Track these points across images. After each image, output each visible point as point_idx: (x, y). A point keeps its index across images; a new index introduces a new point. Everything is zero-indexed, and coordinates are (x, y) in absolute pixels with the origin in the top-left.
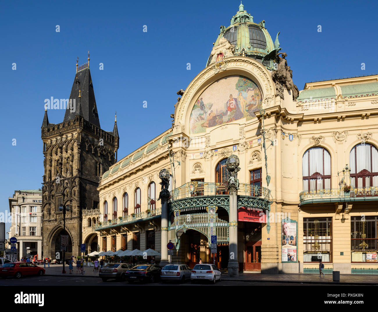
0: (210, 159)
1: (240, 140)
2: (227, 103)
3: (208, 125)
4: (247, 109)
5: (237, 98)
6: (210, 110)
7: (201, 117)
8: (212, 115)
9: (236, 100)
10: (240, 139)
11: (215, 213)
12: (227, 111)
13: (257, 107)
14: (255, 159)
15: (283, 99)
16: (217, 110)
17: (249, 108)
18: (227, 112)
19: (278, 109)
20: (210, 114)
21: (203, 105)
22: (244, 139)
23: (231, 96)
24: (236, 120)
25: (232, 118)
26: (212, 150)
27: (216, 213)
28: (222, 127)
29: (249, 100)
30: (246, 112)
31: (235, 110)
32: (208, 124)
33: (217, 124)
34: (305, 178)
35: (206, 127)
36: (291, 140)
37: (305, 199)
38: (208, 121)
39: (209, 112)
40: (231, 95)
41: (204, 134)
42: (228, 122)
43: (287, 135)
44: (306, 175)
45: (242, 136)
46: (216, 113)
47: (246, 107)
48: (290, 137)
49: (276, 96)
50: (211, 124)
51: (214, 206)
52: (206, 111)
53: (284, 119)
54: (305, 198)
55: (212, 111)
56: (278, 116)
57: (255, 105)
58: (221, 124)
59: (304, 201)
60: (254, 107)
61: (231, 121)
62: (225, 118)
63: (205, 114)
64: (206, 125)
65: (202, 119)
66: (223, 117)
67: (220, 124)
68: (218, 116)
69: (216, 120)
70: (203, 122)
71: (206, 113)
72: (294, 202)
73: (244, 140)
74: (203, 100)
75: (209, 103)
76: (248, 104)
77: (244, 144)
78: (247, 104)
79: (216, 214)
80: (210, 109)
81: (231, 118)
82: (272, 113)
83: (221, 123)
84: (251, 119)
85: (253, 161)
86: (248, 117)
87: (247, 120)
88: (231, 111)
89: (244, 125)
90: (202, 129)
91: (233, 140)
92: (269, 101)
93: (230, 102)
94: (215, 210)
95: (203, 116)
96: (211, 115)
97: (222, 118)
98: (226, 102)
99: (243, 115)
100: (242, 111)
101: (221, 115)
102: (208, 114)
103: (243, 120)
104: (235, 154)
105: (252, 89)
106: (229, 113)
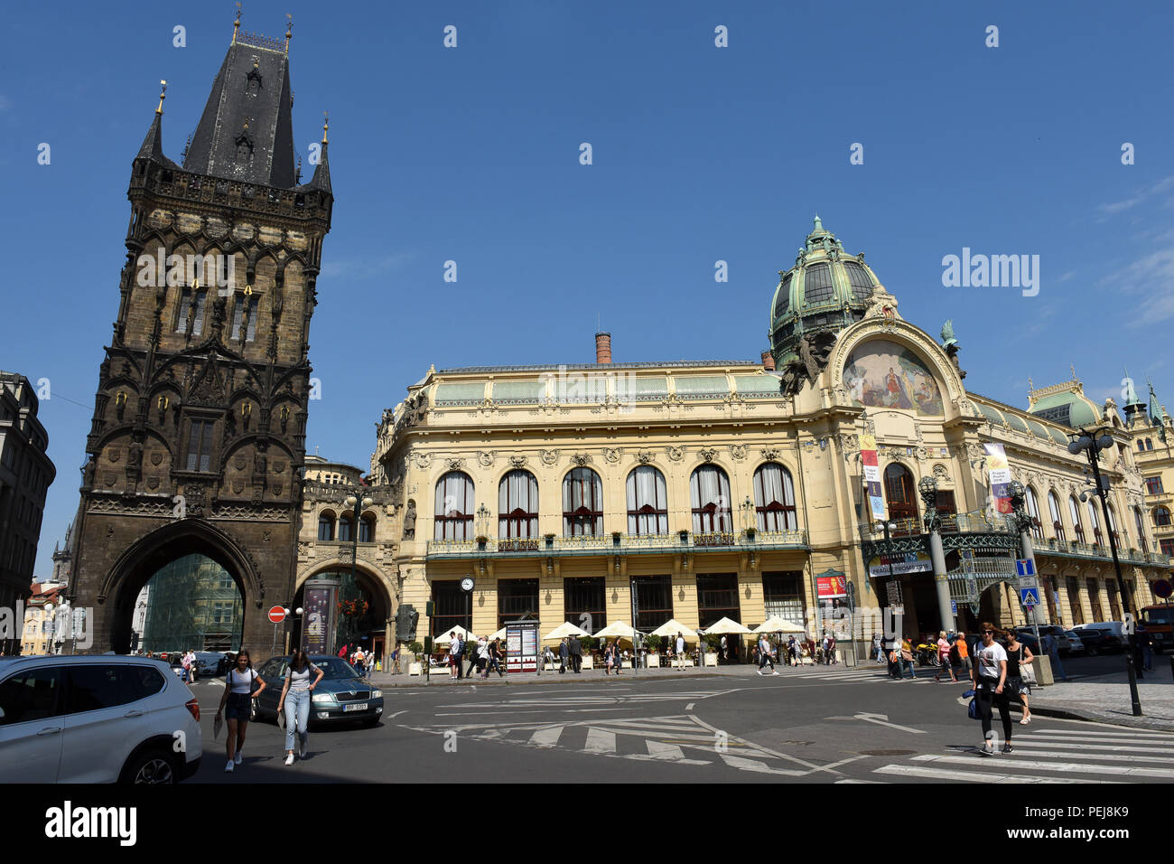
2: (887, 378)
3: (863, 401)
4: (916, 399)
5: (900, 377)
6: (864, 379)
7: (852, 384)
8: (867, 387)
9: (898, 378)
10: (917, 441)
12: (887, 390)
13: (932, 401)
17: (918, 399)
18: (888, 392)
20: (863, 385)
21: (854, 366)
23: (892, 371)
24: (904, 408)
29: (918, 387)
30: (916, 403)
31: (899, 393)
32: (863, 399)
33: (876, 404)
38: (862, 394)
40: (892, 369)
42: (890, 407)
45: (919, 437)
46: (871, 387)
47: (915, 395)
50: (867, 402)
52: (858, 378)
55: (865, 381)
57: (928, 398)
60: (927, 400)
61: (896, 407)
62: (887, 400)
63: (856, 381)
64: (860, 400)
65: (854, 387)
68: (875, 391)
69: (874, 398)
71: (858, 380)
73: (923, 444)
76: (917, 391)
77: (925, 450)
78: (914, 391)
80: (863, 376)
81: (894, 403)
83: (882, 405)
84: (925, 416)
87: (919, 415)
89: (919, 421)
91: (908, 439)
93: (890, 377)
95: (854, 384)
96: (865, 386)
98: (885, 377)
99: (911, 405)
100: (909, 398)
101: (881, 393)
103: (913, 413)
104: (908, 459)
105: (921, 373)
106: (890, 393)
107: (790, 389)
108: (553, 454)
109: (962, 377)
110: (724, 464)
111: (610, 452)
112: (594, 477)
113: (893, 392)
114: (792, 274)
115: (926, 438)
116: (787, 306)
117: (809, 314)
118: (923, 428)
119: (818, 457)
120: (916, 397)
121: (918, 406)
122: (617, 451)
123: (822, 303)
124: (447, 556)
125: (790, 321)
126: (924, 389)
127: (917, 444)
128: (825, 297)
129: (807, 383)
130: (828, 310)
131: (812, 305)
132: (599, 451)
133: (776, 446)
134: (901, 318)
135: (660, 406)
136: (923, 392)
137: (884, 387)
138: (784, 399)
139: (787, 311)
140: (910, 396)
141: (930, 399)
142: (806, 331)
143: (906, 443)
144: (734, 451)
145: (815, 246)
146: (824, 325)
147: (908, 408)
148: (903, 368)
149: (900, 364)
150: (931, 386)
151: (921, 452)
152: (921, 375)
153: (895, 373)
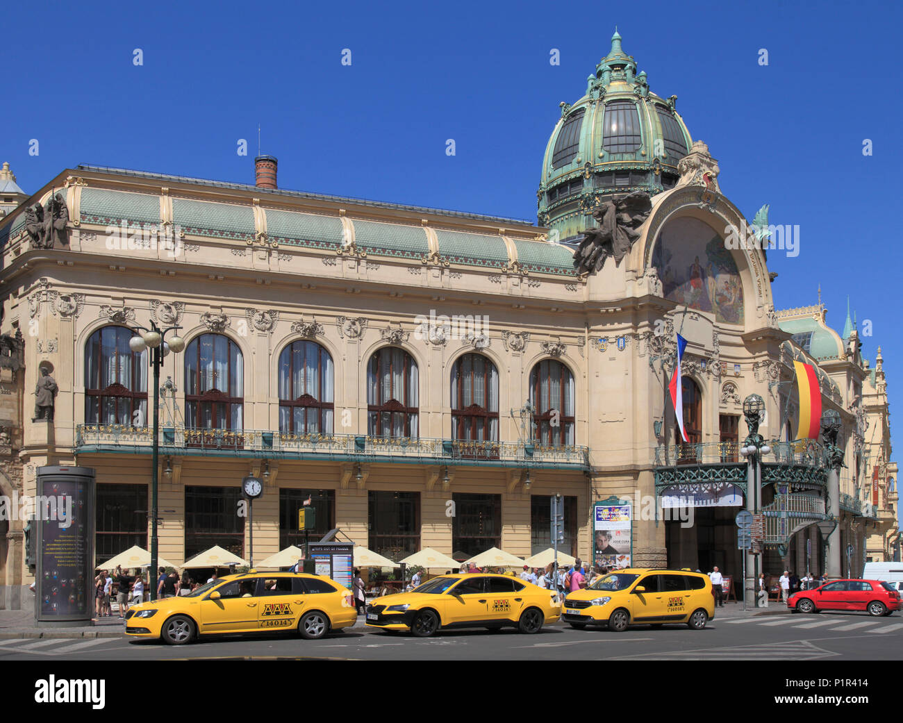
4: (717, 300)
5: (705, 270)
6: (668, 265)
9: (703, 271)
10: (713, 352)
12: (689, 284)
13: (733, 305)
17: (720, 300)
18: (690, 287)
20: (667, 273)
21: (661, 247)
22: (718, 355)
23: (697, 259)
28: (692, 315)
29: (721, 285)
30: (716, 304)
31: (701, 291)
40: (697, 257)
42: (690, 306)
45: (716, 347)
46: (674, 276)
47: (717, 295)
55: (669, 269)
57: (729, 300)
60: (728, 303)
61: (696, 307)
62: (687, 297)
66: (685, 292)
71: (662, 266)
73: (718, 357)
76: (719, 291)
78: (717, 290)
80: (668, 262)
81: (695, 301)
83: (684, 303)
84: (724, 322)
86: (719, 315)
87: (717, 321)
91: (705, 348)
93: (694, 267)
96: (668, 275)
97: (683, 292)
99: (711, 307)
101: (682, 287)
103: (712, 317)
104: (702, 374)
105: (727, 269)
107: (586, 266)
108: (267, 316)
109: (772, 280)
110: (495, 354)
111: (347, 323)
112: (322, 355)
113: (695, 288)
114: (583, 110)
115: (724, 350)
116: (575, 153)
117: (607, 169)
118: (721, 338)
119: (612, 359)
120: (718, 298)
121: (719, 310)
122: (357, 323)
123: (626, 156)
124: (114, 448)
125: (578, 175)
126: (727, 289)
127: (714, 356)
128: (630, 148)
129: (610, 261)
130: (632, 167)
131: (612, 157)
132: (334, 319)
133: (563, 340)
134: (721, 193)
135: (418, 267)
136: (725, 293)
138: (575, 279)
139: (575, 161)
140: (712, 296)
141: (731, 303)
142: (601, 191)
143: (704, 354)
144: (509, 341)
145: (614, 74)
146: (625, 187)
147: (707, 311)
148: (709, 259)
149: (707, 254)
150: (735, 287)
151: (716, 367)
152: (726, 271)
153: (700, 264)
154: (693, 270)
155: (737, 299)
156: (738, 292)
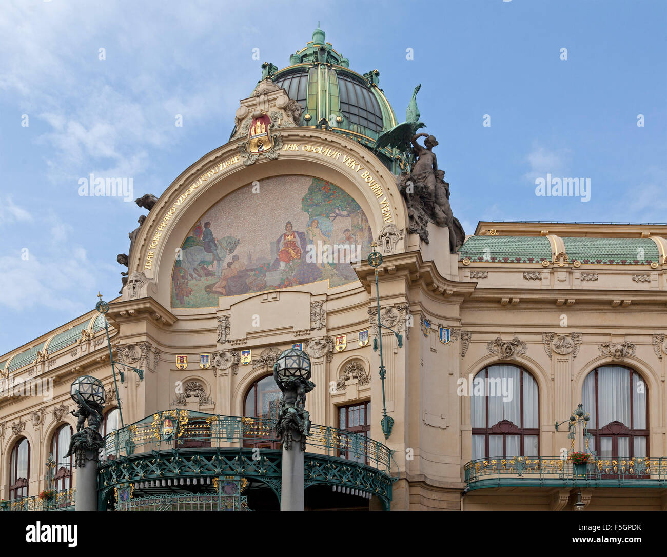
0: (229, 371)
1: (312, 332)
2: (278, 241)
3: (224, 290)
5: (305, 232)
6: (232, 255)
7: (205, 269)
8: (236, 266)
9: (302, 235)
10: (313, 329)
11: (238, 496)
12: (277, 261)
14: (352, 378)
15: (427, 243)
16: (250, 257)
18: (279, 264)
19: (414, 260)
20: (229, 265)
21: (213, 240)
22: (324, 330)
23: (289, 225)
24: (301, 283)
25: (290, 278)
26: (235, 350)
27: (242, 494)
28: (265, 297)
30: (330, 268)
31: (299, 261)
32: (224, 287)
33: (250, 290)
34: (476, 432)
35: (221, 294)
36: (445, 341)
37: (480, 478)
38: (224, 279)
39: (229, 258)
40: (289, 223)
41: (212, 310)
42: (279, 286)
43: (435, 328)
44: (481, 424)
45: (318, 322)
46: (246, 263)
48: (443, 333)
49: (410, 232)
50: (234, 289)
51: (238, 478)
52: (220, 256)
53: (429, 290)
54: (478, 475)
55: (235, 258)
56: (414, 276)
58: (259, 290)
59: (478, 481)
61: (290, 285)
62: (272, 278)
63: (215, 262)
64: (219, 290)
65: (209, 274)
66: (267, 273)
67: (257, 291)
68: (252, 270)
69: (248, 281)
70: (210, 280)
71: (219, 260)
72: (451, 483)
73: (323, 332)
74: (212, 228)
75: (228, 237)
77: (323, 342)
79: (243, 497)
80: (231, 251)
81: (287, 278)
82: (398, 268)
83: (261, 288)
84: (343, 284)
85: (347, 383)
86: (335, 279)
88: (288, 262)
89: (324, 298)
90: (209, 299)
91: (294, 330)
92: (391, 241)
93: (285, 238)
94: (239, 487)
95: (210, 268)
96: (232, 266)
97: (265, 275)
98: (276, 241)
99: (321, 273)
101: (264, 269)
102: (225, 265)
103: (320, 286)
105: (345, 213)
106: (282, 265)
115: (334, 321)
118: (329, 307)
121: (335, 270)
127: (316, 334)
137: (271, 258)
143: (291, 337)
147: (314, 281)
148: (311, 216)
149: (307, 211)
150: (361, 230)
151: (316, 347)
152: (344, 216)
153: (294, 230)
154: (282, 241)
155: (366, 244)
156: (367, 234)
